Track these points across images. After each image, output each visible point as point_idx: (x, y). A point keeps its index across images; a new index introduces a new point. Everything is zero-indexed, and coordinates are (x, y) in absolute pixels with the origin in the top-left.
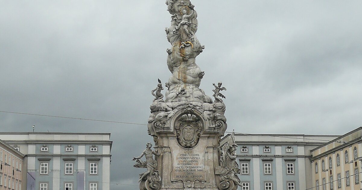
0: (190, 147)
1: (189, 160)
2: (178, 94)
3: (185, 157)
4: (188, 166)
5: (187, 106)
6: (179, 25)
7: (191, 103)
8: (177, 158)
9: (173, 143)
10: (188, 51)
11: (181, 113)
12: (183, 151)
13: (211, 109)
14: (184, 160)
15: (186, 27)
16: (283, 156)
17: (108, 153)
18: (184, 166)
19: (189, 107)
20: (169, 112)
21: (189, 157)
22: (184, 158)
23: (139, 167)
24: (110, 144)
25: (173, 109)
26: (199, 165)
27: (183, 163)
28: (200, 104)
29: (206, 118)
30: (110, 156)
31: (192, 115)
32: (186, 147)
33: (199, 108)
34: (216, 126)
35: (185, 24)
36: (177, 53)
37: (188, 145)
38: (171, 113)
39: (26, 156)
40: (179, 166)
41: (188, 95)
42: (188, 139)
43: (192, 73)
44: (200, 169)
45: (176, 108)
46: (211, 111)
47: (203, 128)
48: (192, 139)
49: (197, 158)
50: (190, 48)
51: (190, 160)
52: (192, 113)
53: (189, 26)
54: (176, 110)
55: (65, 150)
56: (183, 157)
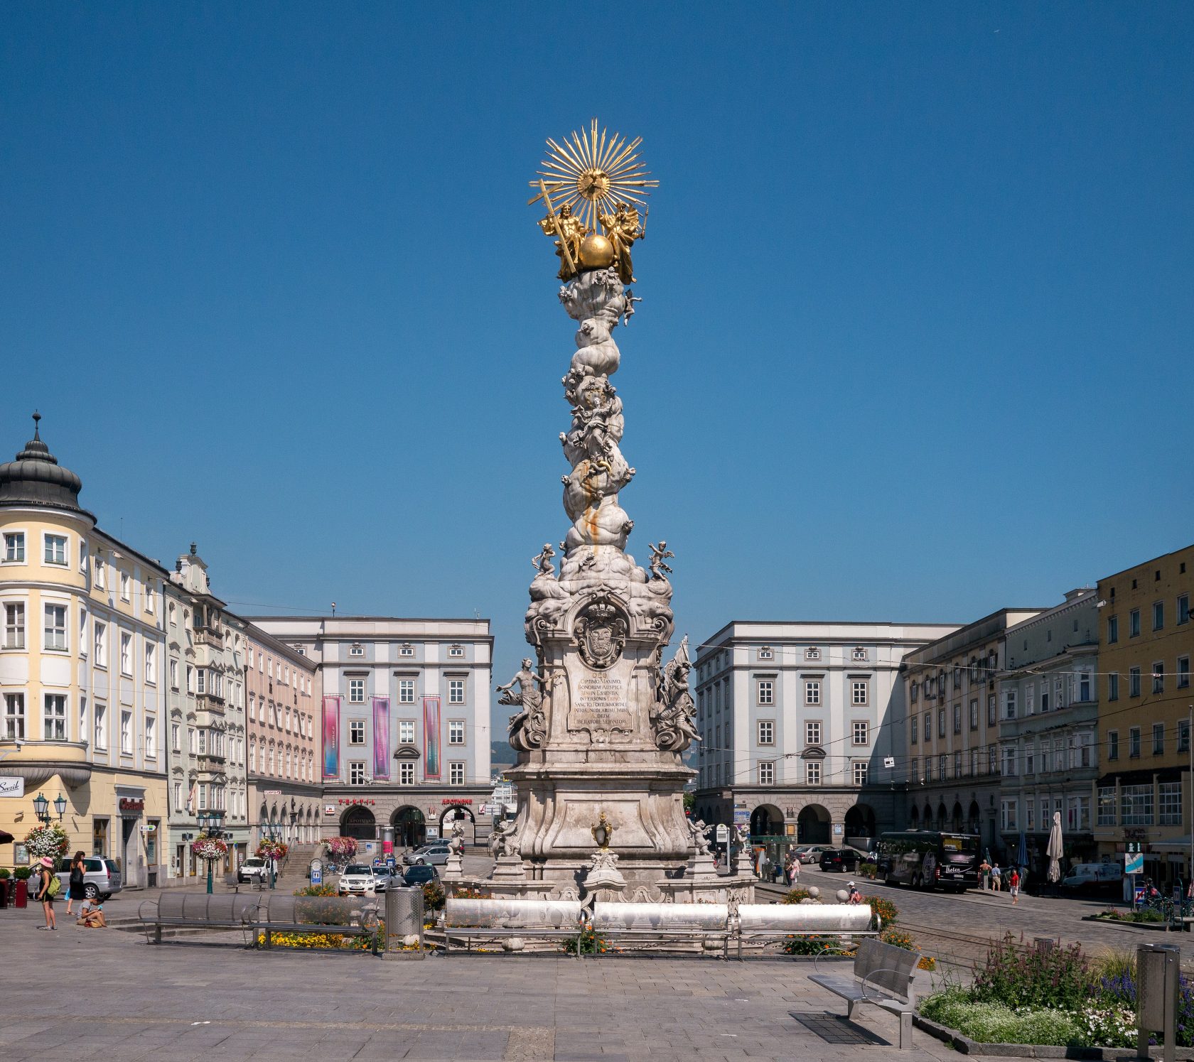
0: (603, 666)
1: (601, 690)
2: (581, 564)
3: (593, 684)
4: (600, 701)
5: (599, 588)
6: (586, 428)
7: (606, 582)
8: (580, 688)
9: (572, 659)
10: (600, 481)
11: (586, 602)
12: (590, 674)
13: (643, 594)
14: (592, 690)
15: (597, 432)
16: (844, 668)
17: (486, 660)
18: (592, 702)
19: (603, 590)
20: (564, 601)
21: (602, 685)
22: (592, 687)
23: (507, 704)
24: (489, 642)
25: (572, 594)
26: (622, 701)
27: (590, 696)
28: (622, 585)
29: (633, 612)
30: (489, 666)
31: (606, 607)
32: (596, 666)
33: (621, 591)
34: (652, 627)
35: (597, 427)
36: (581, 486)
37: (601, 662)
38: (569, 602)
39: (321, 666)
40: (583, 702)
41: (600, 566)
42: (601, 651)
43: (608, 523)
44: (622, 707)
45: (577, 592)
46: (644, 597)
47: (627, 632)
48: (608, 652)
49: (616, 688)
50: (604, 475)
51: (604, 690)
52: (607, 601)
53: (605, 431)
54: (577, 597)
55: (398, 652)
56: (590, 684)
